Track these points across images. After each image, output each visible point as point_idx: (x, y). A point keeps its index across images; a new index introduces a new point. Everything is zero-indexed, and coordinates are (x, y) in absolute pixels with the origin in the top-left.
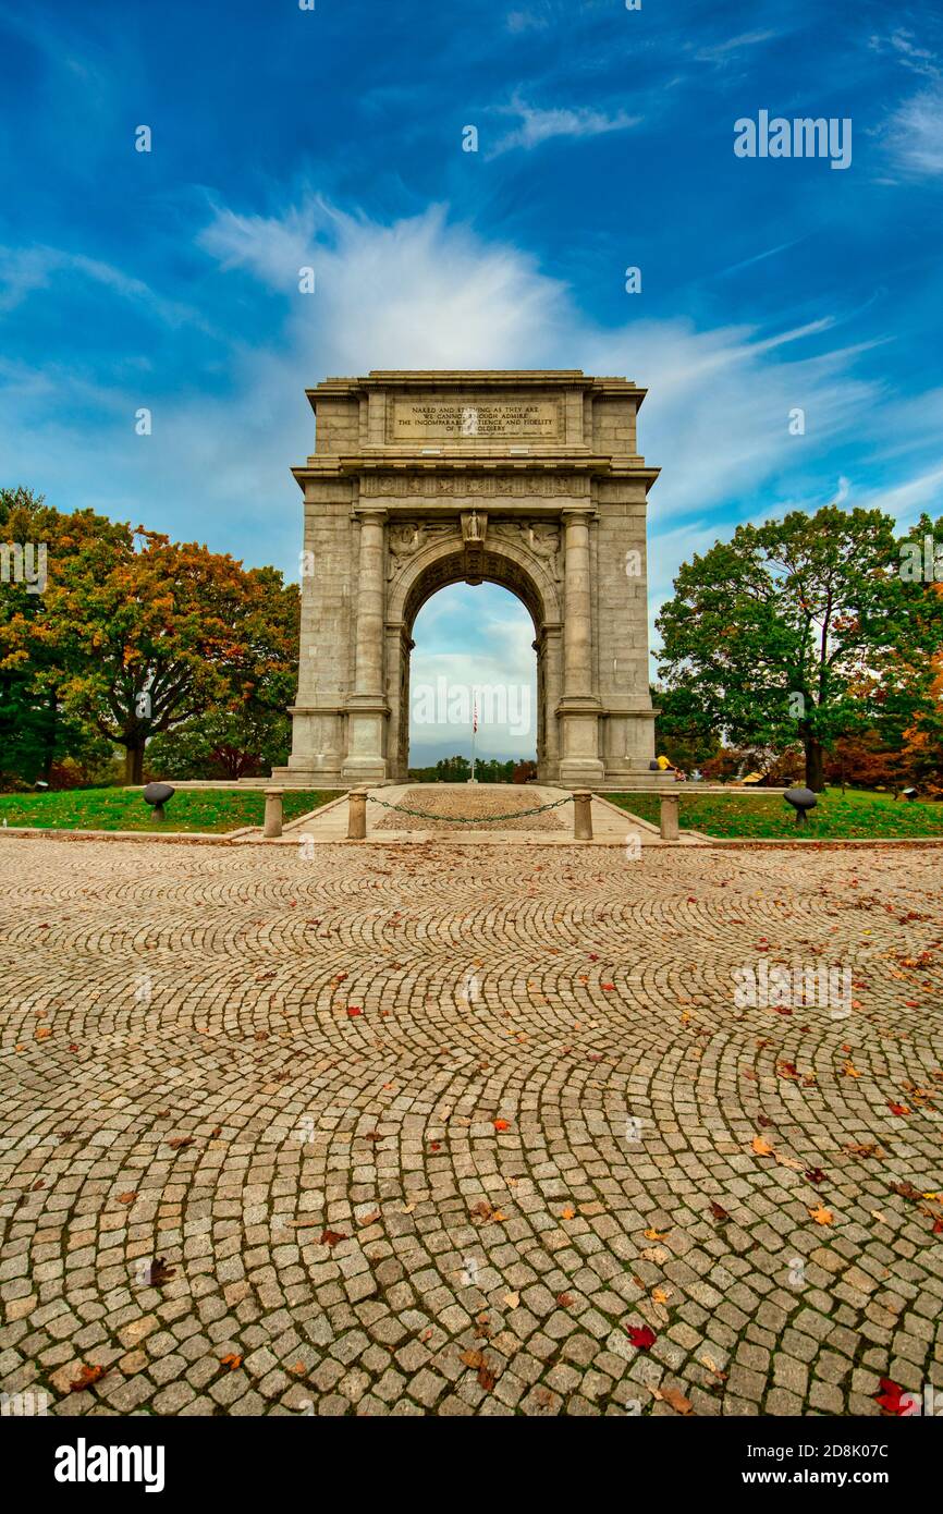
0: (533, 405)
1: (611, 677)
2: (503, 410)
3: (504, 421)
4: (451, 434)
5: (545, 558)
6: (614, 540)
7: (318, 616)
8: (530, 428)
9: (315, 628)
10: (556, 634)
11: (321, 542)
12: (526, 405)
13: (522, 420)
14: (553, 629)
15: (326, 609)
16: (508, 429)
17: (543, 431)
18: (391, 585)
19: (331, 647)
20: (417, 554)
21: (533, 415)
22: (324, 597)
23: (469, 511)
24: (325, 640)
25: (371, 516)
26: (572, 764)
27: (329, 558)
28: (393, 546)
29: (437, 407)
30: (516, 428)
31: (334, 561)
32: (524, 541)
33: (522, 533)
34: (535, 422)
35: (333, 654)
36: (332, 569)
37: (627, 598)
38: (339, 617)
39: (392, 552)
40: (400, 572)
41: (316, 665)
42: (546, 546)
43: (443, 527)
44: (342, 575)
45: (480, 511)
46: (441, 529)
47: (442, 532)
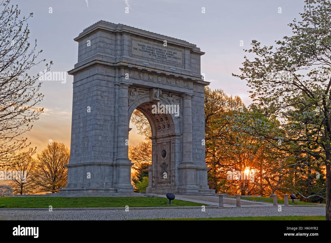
0: (175, 51)
1: (195, 155)
2: (167, 51)
3: (167, 55)
4: (150, 57)
6: (196, 105)
7: (102, 123)
8: (174, 60)
9: (101, 128)
10: (178, 138)
11: (103, 92)
12: (173, 51)
13: (172, 56)
15: (105, 121)
16: (168, 59)
17: (178, 62)
19: (107, 136)
20: (135, 101)
21: (175, 55)
22: (104, 115)
23: (157, 88)
24: (105, 134)
26: (190, 187)
27: (106, 99)
29: (146, 45)
30: (170, 59)
31: (108, 100)
32: (169, 101)
33: (169, 98)
34: (176, 58)
35: (108, 140)
36: (107, 104)
37: (200, 127)
38: (110, 124)
40: (129, 107)
41: (101, 144)
42: (176, 104)
43: (145, 91)
44: (111, 107)
45: (160, 89)
46: (144, 92)
47: (144, 94)
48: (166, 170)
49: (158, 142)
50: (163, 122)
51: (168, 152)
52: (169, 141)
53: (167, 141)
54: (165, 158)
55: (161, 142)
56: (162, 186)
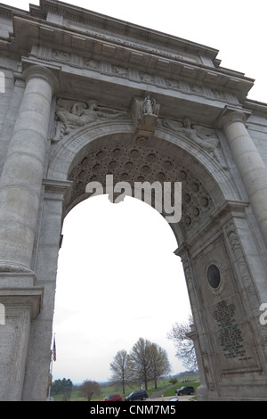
5: (210, 150)
10: (240, 214)
14: (236, 209)
18: (55, 146)
20: (86, 126)
23: (143, 95)
25: (41, 70)
28: (61, 113)
32: (188, 135)
39: (58, 119)
40: (66, 137)
42: (210, 142)
45: (153, 95)
46: (112, 113)
47: (113, 116)
48: (234, 324)
49: (193, 256)
50: (192, 201)
51: (222, 266)
52: (217, 235)
53: (212, 239)
54: (221, 288)
55: (199, 251)
56: (238, 386)
